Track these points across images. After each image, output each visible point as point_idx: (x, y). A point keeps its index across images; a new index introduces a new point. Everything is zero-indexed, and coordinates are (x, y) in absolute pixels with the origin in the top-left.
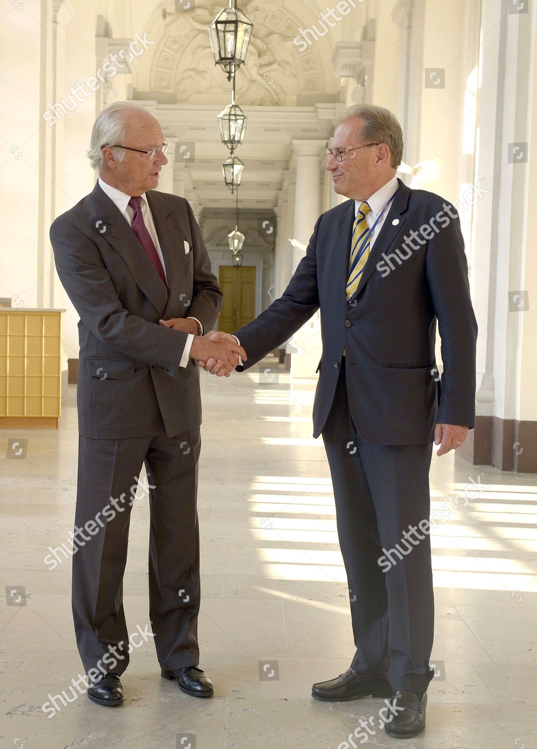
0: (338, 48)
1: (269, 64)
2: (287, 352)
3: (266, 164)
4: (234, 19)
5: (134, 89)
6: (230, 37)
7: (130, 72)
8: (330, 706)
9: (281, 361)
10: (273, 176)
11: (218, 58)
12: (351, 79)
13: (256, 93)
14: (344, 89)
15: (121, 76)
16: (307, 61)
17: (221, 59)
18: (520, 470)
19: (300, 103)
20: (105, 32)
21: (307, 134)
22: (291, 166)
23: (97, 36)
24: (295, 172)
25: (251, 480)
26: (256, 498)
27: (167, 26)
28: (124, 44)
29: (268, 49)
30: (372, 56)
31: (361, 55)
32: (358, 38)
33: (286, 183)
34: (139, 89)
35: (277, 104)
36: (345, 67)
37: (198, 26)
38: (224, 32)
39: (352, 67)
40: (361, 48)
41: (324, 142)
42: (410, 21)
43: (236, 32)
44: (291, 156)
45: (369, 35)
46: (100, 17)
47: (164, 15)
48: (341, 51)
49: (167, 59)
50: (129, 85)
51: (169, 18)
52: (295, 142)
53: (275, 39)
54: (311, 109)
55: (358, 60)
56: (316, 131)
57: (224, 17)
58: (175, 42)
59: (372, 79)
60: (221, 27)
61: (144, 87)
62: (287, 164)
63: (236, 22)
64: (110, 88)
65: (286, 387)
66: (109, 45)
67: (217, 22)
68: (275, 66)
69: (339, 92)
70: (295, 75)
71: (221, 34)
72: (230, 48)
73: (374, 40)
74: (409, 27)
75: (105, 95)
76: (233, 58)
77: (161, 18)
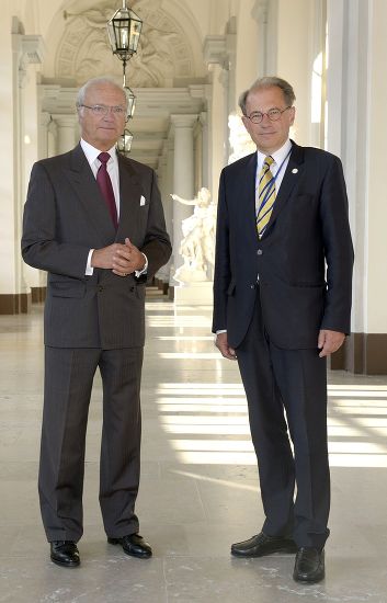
0: (207, 40)
1: (150, 55)
2: (171, 285)
3: (149, 135)
4: (127, 17)
5: (42, 76)
6: (124, 32)
7: (39, 61)
8: (246, 562)
9: (165, 293)
10: (154, 144)
11: (115, 49)
12: (217, 65)
13: (140, 78)
14: (211, 73)
15: (32, 65)
16: (181, 52)
17: (118, 49)
18: (369, 374)
19: (177, 84)
20: (19, 30)
21: (183, 110)
22: (169, 136)
23: (13, 33)
24: (173, 141)
25: (155, 387)
26: (163, 400)
27: (69, 24)
28: (35, 39)
29: (149, 43)
30: (234, 46)
31: (225, 46)
32: (222, 32)
33: (165, 150)
34: (46, 76)
35: (157, 86)
36: (213, 55)
37: (93, 24)
38: (119, 28)
39: (218, 55)
40: (225, 40)
41: (195, 116)
42: (266, 19)
43: (129, 27)
44: (169, 128)
45: (231, 30)
46: (15, 18)
47: (65, 16)
48: (210, 42)
49: (68, 51)
50: (38, 73)
51: (69, 18)
52: (173, 116)
53: (155, 34)
54: (185, 89)
55: (223, 49)
56: (189, 107)
57: (119, 16)
58: (74, 38)
59: (234, 65)
60: (117, 24)
61: (50, 75)
62: (166, 134)
63: (129, 20)
64: (24, 74)
65: (171, 313)
66: (24, 40)
67: (114, 20)
68: (155, 56)
69: (207, 76)
70: (171, 63)
71: (117, 30)
72: (124, 41)
73: (235, 33)
74: (266, 23)
75: (21, 81)
76: (127, 49)
77: (63, 18)
